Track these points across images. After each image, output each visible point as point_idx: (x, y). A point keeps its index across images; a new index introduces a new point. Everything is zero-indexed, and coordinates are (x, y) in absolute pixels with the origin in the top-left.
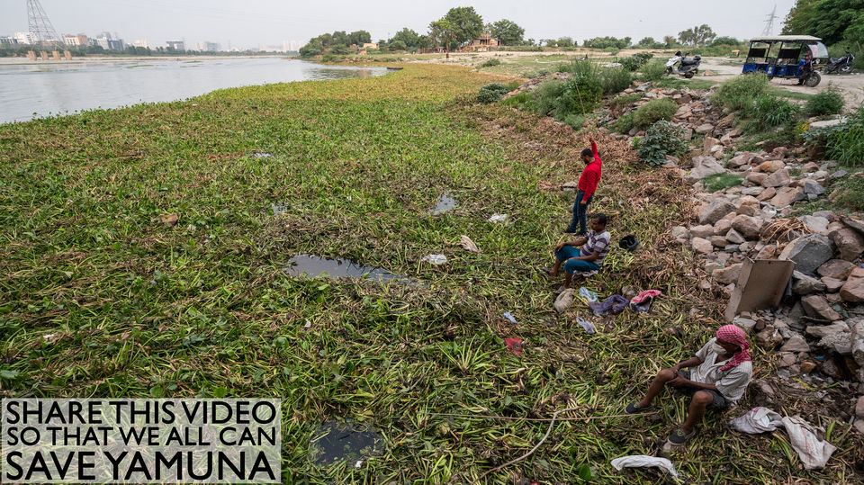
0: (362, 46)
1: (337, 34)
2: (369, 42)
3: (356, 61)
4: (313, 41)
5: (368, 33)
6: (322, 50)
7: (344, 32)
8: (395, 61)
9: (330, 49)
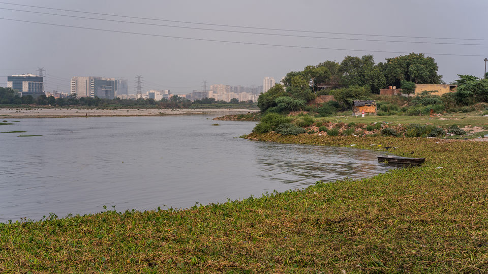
0: (411, 90)
1: (350, 62)
2: (434, 79)
3: (333, 134)
4: (291, 77)
5: (431, 60)
6: (309, 100)
7: (368, 59)
8: (441, 133)
9: (330, 98)
